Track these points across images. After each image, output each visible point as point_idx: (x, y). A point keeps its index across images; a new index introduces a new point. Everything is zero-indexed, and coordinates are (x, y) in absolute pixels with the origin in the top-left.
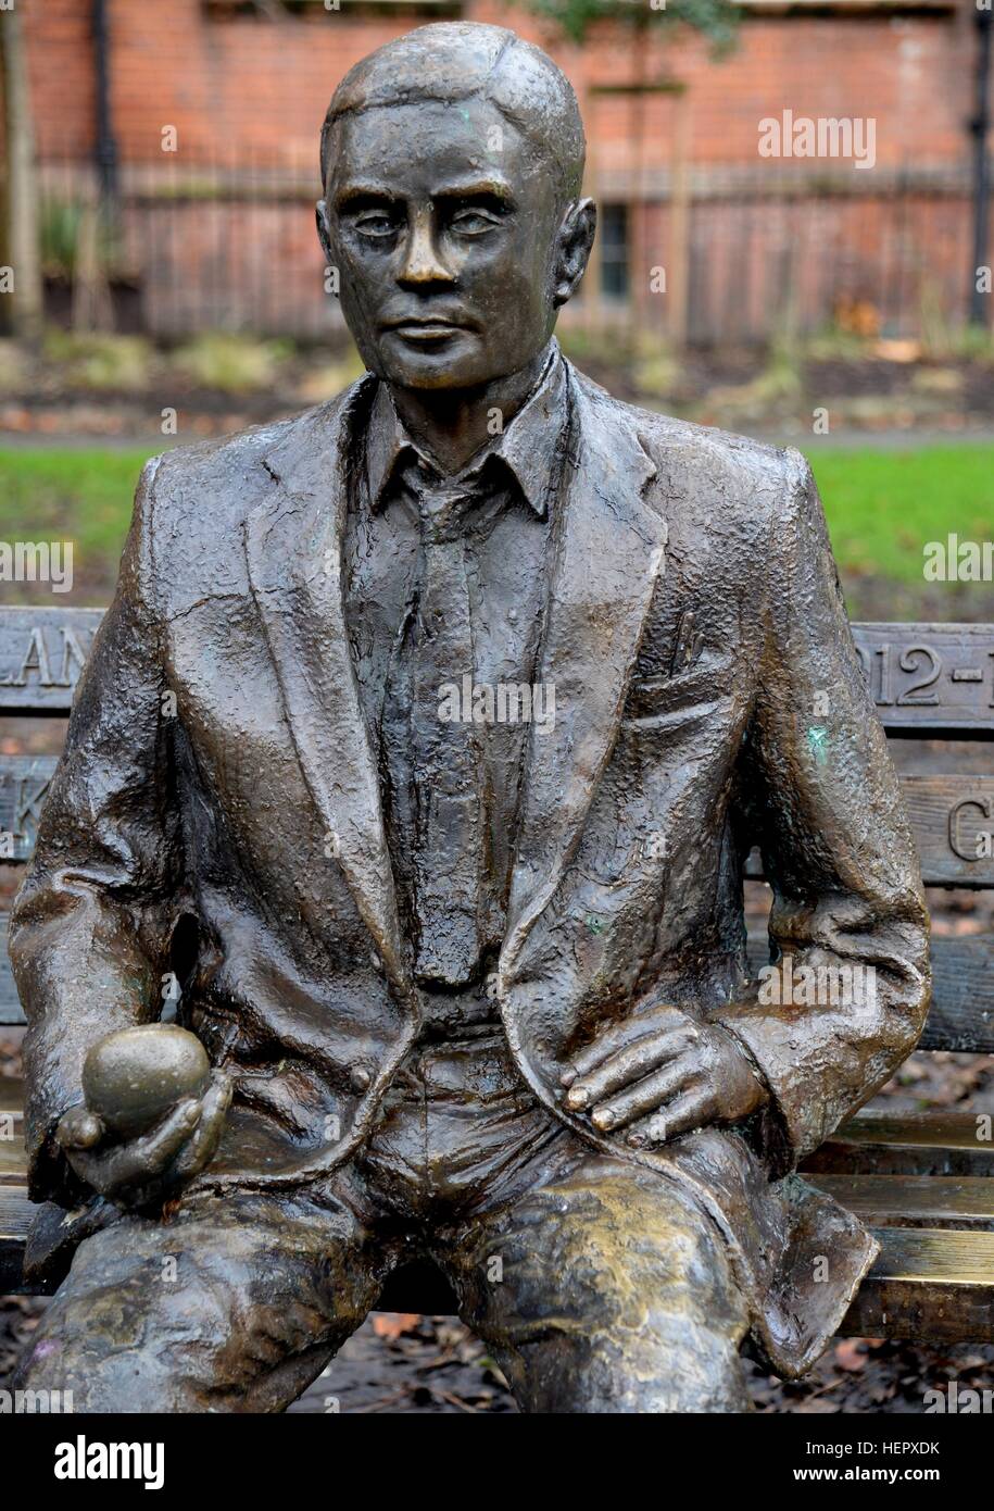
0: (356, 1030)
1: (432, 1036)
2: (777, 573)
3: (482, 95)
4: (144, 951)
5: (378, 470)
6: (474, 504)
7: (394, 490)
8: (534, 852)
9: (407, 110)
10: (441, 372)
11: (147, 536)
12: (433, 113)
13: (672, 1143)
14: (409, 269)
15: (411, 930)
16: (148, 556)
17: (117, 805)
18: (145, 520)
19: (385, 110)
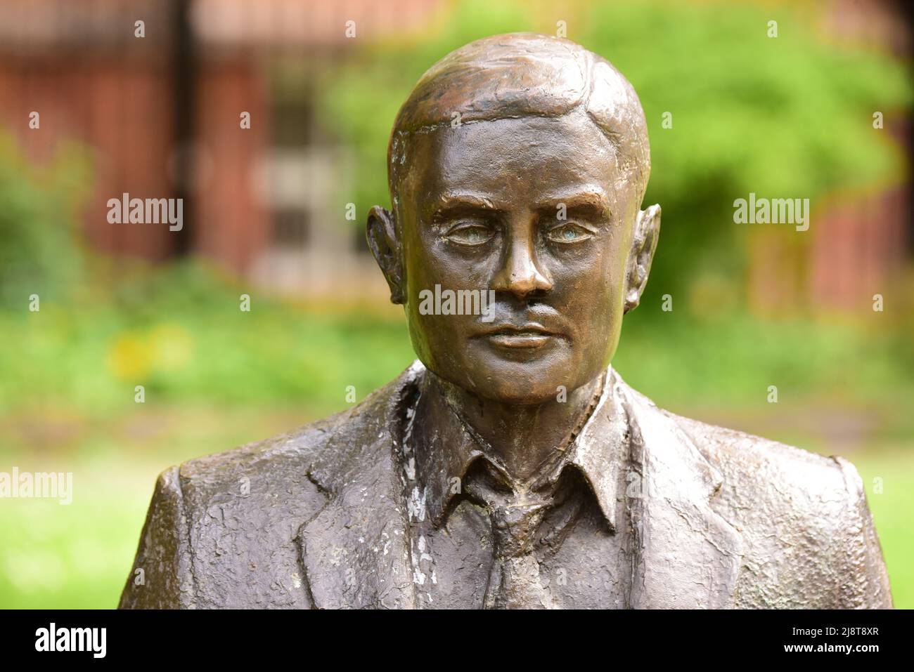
2: (848, 587)
3: (581, 109)
9: (506, 124)
10: (534, 381)
11: (187, 556)
12: (534, 127)
14: (512, 278)
16: (190, 577)
18: (182, 537)
19: (485, 123)
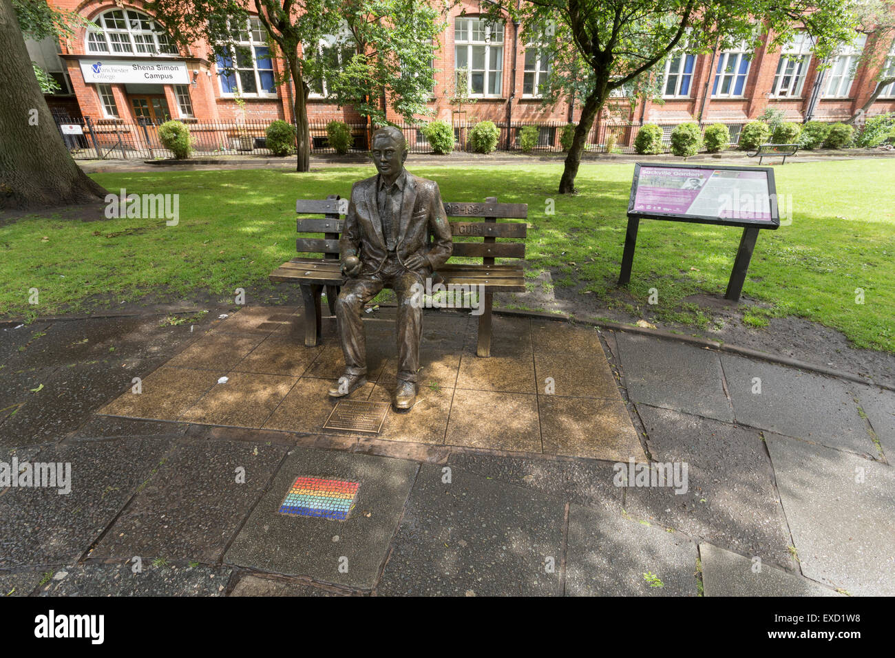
0: (379, 256)
1: (388, 257)
4: (356, 246)
5: (381, 185)
6: (393, 190)
7: (383, 187)
8: (401, 235)
13: (417, 270)
14: (382, 160)
15: (386, 244)
17: (351, 228)
